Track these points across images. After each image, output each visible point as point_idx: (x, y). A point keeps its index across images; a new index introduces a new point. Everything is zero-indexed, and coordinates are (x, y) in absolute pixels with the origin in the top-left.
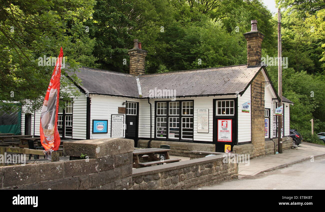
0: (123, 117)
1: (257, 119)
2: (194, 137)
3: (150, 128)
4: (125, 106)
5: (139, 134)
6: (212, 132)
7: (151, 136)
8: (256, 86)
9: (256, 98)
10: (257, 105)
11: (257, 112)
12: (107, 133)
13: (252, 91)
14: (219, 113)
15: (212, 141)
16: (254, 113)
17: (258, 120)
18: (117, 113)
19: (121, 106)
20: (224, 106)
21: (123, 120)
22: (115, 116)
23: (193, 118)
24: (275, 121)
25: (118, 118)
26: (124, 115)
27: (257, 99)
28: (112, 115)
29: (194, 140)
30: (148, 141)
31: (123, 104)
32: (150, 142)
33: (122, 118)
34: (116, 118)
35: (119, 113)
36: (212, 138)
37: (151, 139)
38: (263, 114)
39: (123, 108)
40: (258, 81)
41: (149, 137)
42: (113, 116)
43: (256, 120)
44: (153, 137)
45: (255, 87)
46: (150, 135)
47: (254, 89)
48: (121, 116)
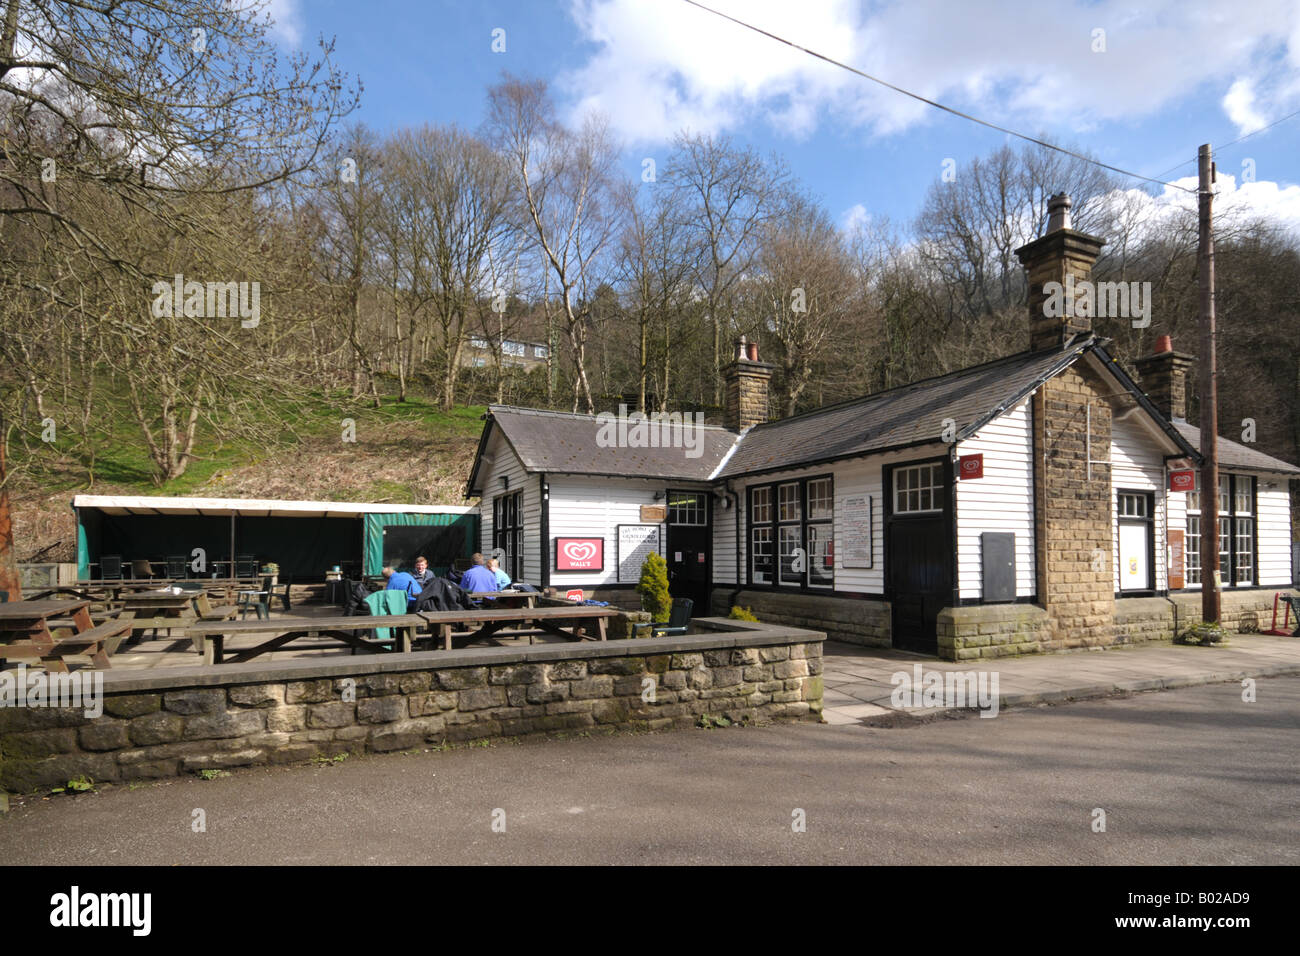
0: (656, 530)
2: (836, 580)
3: (735, 557)
4: (662, 503)
5: (714, 575)
6: (881, 567)
7: (738, 578)
9: (1054, 454)
11: (1066, 499)
13: (1037, 432)
14: (902, 507)
15: (880, 591)
16: (1046, 502)
17: (1073, 527)
18: (637, 521)
19: (649, 503)
20: (914, 485)
21: (656, 538)
22: (630, 527)
23: (834, 525)
25: (642, 533)
26: (660, 525)
27: (1061, 459)
28: (618, 525)
29: (837, 588)
30: (732, 591)
31: (656, 497)
32: (734, 594)
33: (653, 530)
34: (632, 533)
35: (642, 521)
36: (881, 583)
37: (738, 587)
38: (1102, 508)
39: (658, 507)
40: (1070, 399)
41: (735, 582)
42: (622, 528)
43: (1056, 526)
44: (744, 582)
45: (1049, 418)
46: (735, 575)
47: (1046, 422)
48: (649, 527)
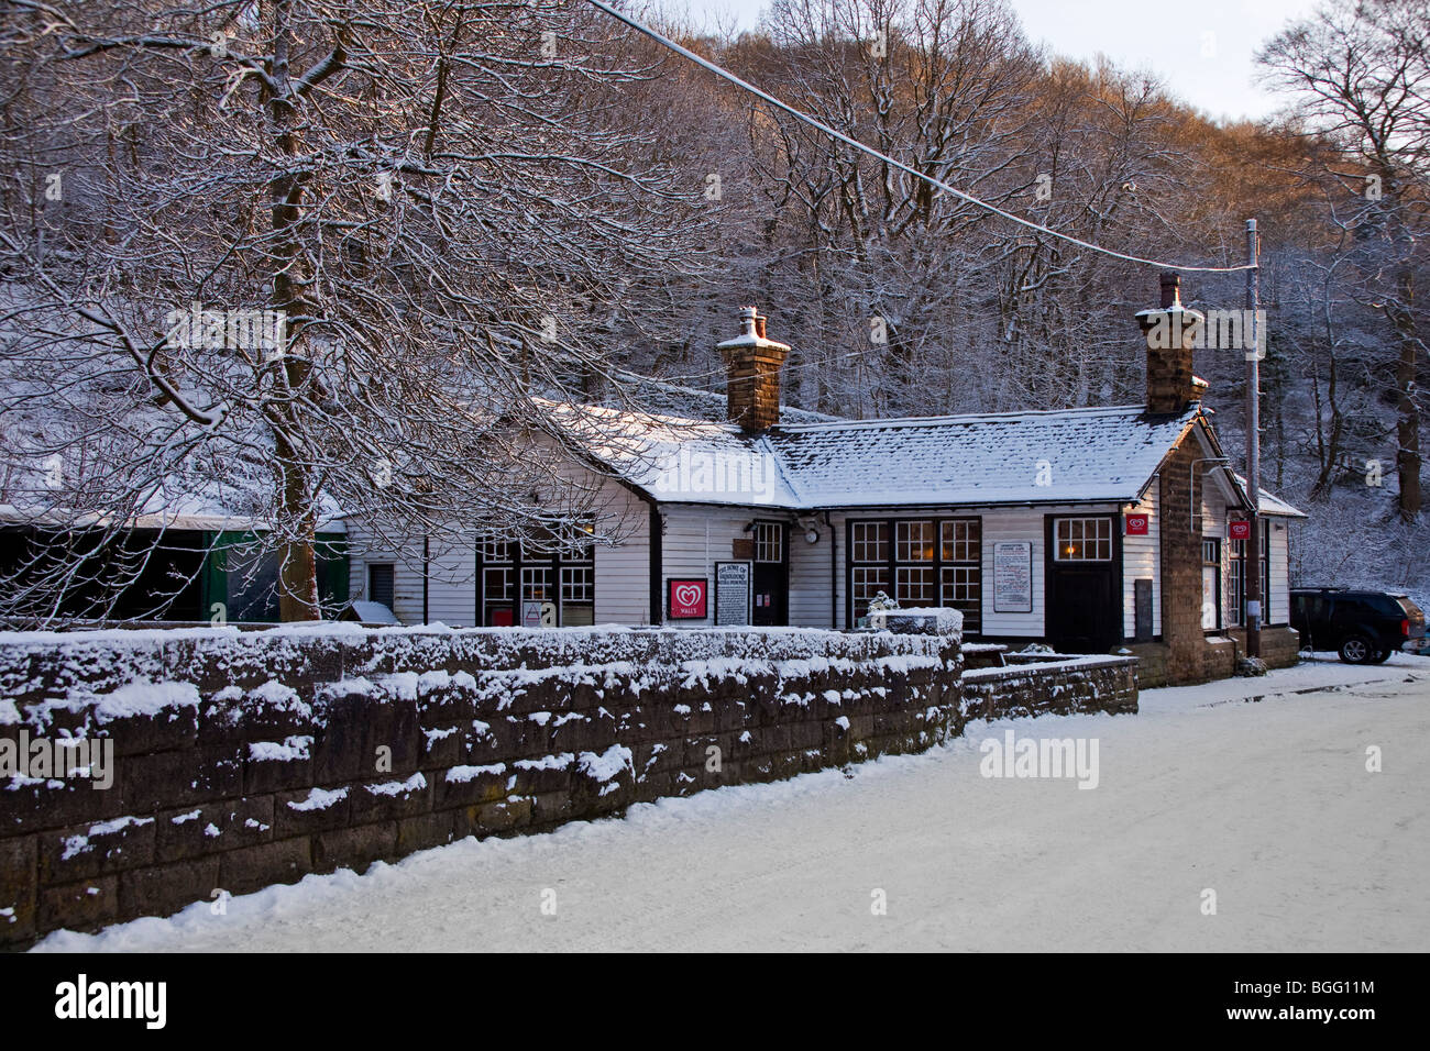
0: (744, 569)
1: (1180, 572)
2: (984, 625)
4: (750, 536)
5: (791, 621)
6: (1043, 610)
8: (1175, 474)
9: (1175, 509)
10: (1180, 530)
11: (1181, 549)
12: (706, 618)
13: (1163, 490)
14: (1064, 555)
15: (1042, 634)
16: (1170, 553)
17: (1184, 574)
18: (729, 556)
19: (740, 535)
20: (1078, 534)
21: (746, 579)
22: (726, 565)
23: (981, 568)
24: (1238, 577)
25: (734, 572)
26: (749, 563)
27: (1179, 513)
28: (717, 564)
29: (985, 633)
31: (747, 529)
33: (744, 571)
34: (728, 572)
35: (735, 557)
36: (1042, 625)
38: (1198, 556)
39: (748, 540)
40: (1182, 459)
42: (720, 566)
43: (1176, 574)
45: (1173, 478)
46: (830, 622)
47: (1171, 482)
48: (740, 566)
